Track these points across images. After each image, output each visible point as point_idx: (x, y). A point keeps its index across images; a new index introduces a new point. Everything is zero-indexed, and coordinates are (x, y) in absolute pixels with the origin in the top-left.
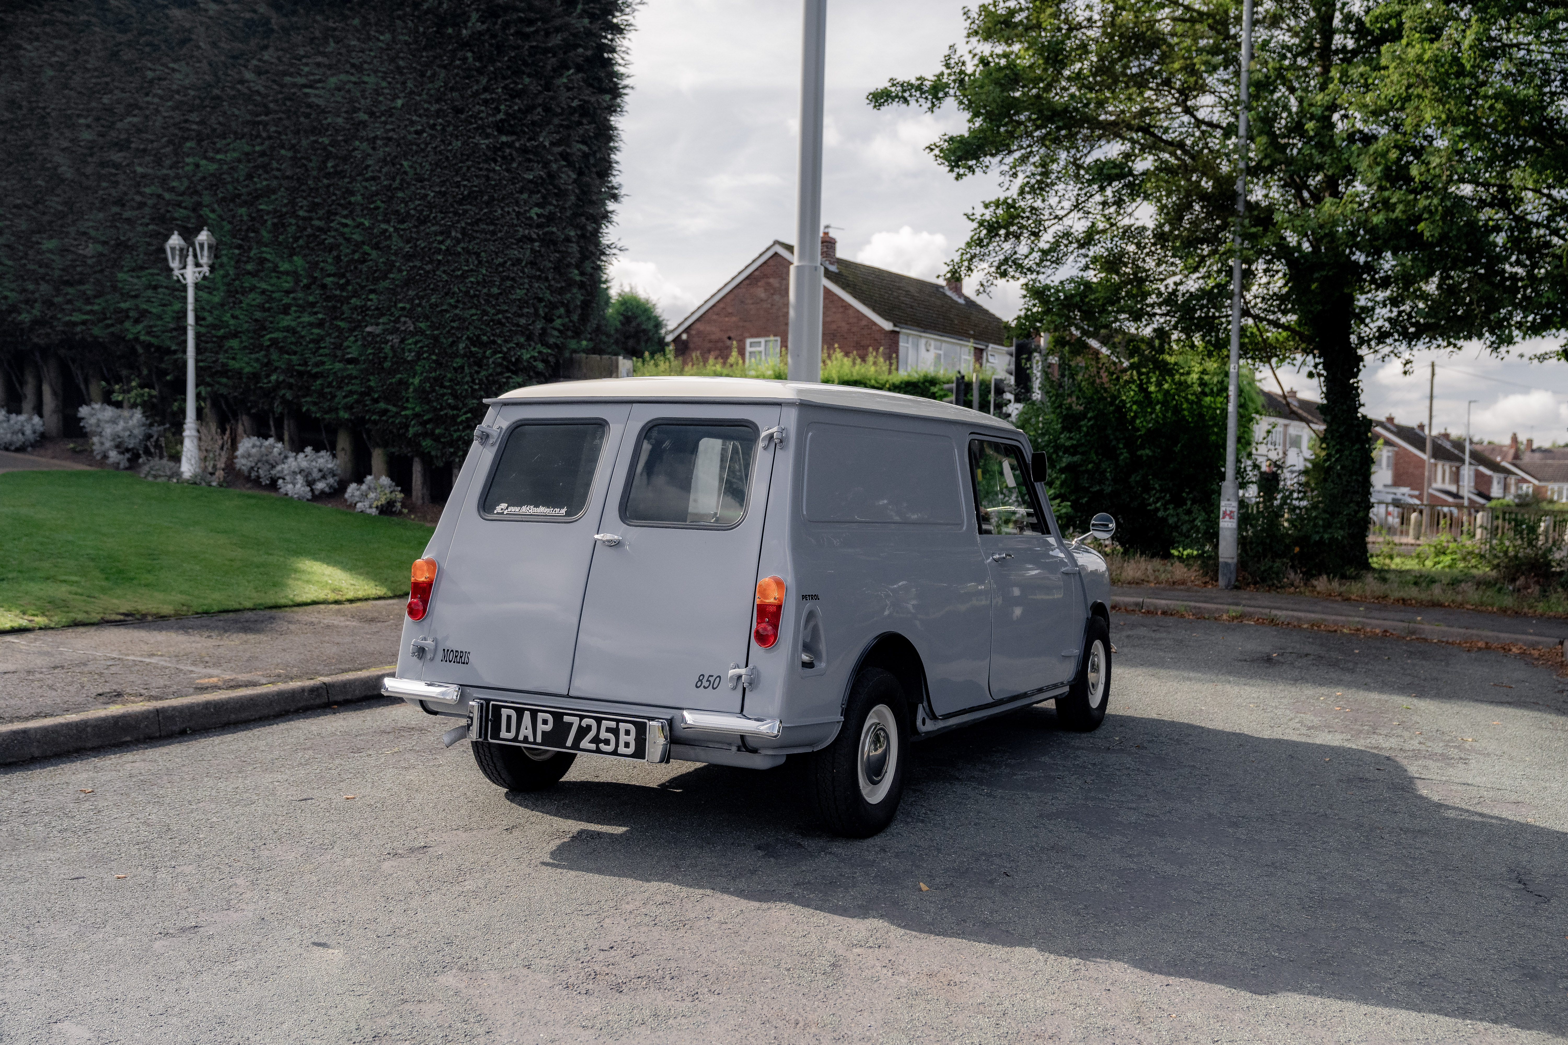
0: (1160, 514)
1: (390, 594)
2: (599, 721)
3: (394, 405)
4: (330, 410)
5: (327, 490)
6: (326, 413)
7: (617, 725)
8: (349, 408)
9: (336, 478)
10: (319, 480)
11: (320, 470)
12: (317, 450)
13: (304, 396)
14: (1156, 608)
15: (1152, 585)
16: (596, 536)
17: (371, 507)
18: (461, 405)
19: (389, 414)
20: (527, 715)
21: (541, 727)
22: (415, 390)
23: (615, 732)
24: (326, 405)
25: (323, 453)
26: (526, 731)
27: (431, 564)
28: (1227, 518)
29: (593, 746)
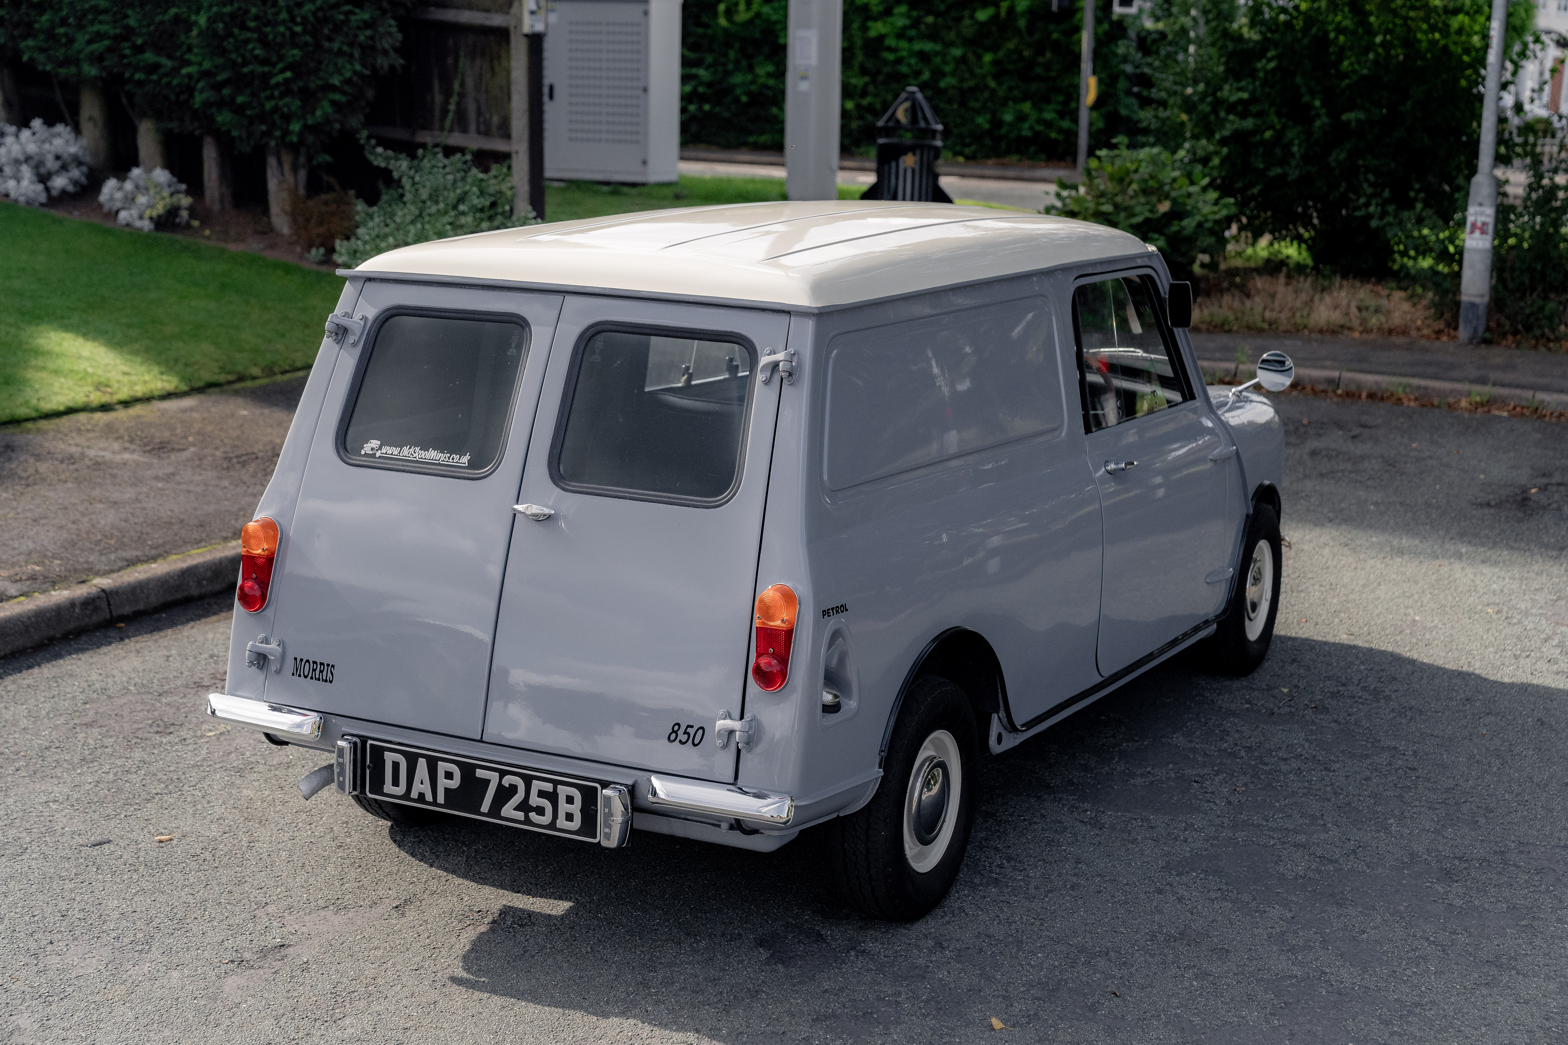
0: (1374, 223)
1: (184, 387)
2: (528, 781)
3: (169, 57)
4: (67, 62)
5: (70, 188)
6: (61, 64)
7: (555, 788)
8: (97, 59)
9: (84, 169)
10: (57, 173)
11: (58, 157)
12: (50, 123)
13: (25, 37)
14: (1360, 387)
15: (1356, 335)
16: (516, 507)
17: (141, 217)
18: (274, 59)
19: (162, 71)
20: (422, 765)
21: (443, 783)
22: (200, 34)
23: (552, 797)
24: (60, 53)
25: (60, 128)
26: (421, 785)
27: (269, 526)
28: (1477, 234)
29: (520, 815)
